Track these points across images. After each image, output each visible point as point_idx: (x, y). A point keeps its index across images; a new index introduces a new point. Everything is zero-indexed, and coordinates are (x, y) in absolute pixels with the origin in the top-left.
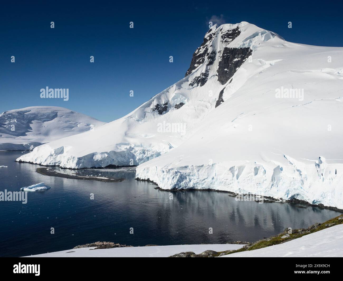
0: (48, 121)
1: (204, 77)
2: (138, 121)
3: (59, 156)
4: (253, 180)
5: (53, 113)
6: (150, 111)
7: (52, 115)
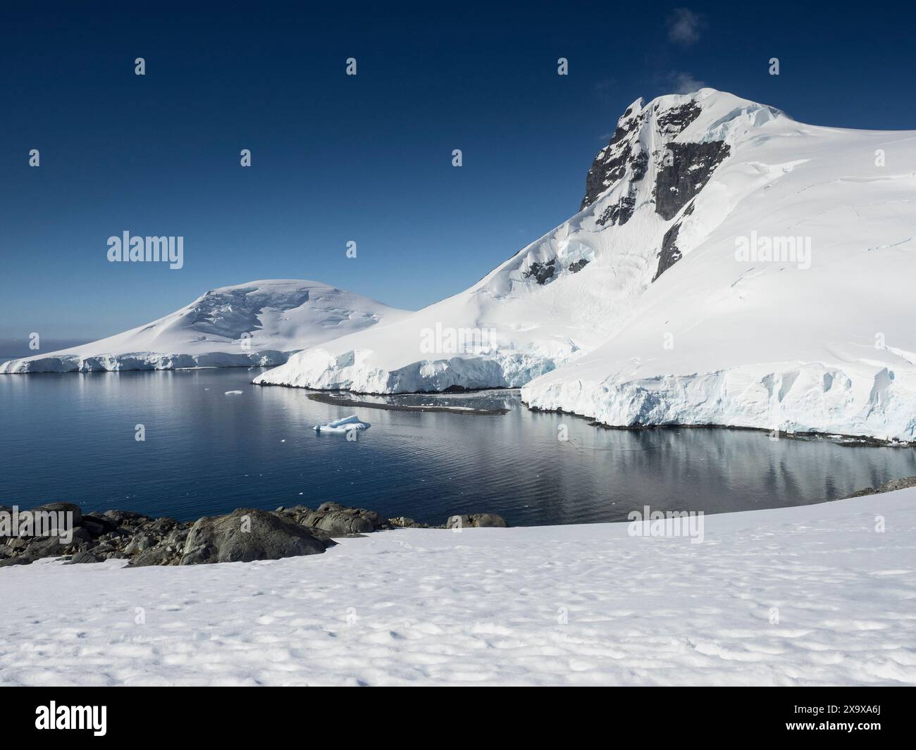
0: (291, 308)
1: (625, 205)
2: (498, 297)
3: (345, 369)
4: (820, 402)
5: (300, 291)
6: (520, 279)
7: (297, 297)
